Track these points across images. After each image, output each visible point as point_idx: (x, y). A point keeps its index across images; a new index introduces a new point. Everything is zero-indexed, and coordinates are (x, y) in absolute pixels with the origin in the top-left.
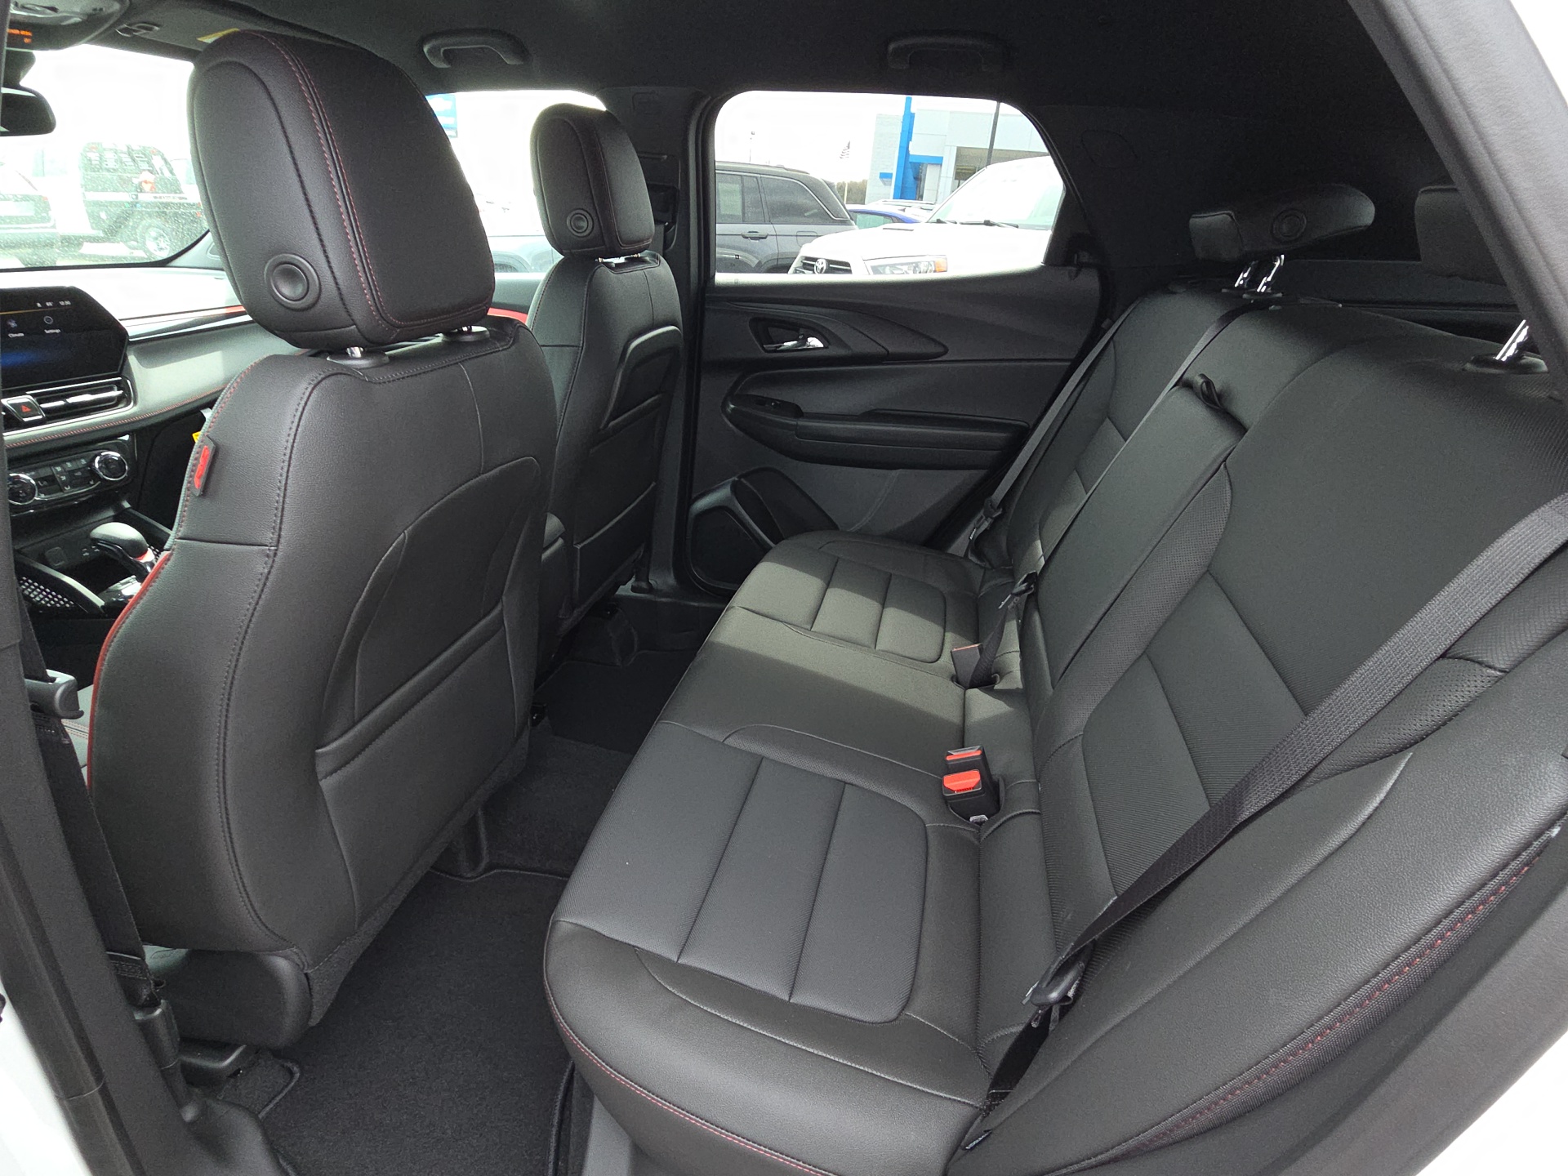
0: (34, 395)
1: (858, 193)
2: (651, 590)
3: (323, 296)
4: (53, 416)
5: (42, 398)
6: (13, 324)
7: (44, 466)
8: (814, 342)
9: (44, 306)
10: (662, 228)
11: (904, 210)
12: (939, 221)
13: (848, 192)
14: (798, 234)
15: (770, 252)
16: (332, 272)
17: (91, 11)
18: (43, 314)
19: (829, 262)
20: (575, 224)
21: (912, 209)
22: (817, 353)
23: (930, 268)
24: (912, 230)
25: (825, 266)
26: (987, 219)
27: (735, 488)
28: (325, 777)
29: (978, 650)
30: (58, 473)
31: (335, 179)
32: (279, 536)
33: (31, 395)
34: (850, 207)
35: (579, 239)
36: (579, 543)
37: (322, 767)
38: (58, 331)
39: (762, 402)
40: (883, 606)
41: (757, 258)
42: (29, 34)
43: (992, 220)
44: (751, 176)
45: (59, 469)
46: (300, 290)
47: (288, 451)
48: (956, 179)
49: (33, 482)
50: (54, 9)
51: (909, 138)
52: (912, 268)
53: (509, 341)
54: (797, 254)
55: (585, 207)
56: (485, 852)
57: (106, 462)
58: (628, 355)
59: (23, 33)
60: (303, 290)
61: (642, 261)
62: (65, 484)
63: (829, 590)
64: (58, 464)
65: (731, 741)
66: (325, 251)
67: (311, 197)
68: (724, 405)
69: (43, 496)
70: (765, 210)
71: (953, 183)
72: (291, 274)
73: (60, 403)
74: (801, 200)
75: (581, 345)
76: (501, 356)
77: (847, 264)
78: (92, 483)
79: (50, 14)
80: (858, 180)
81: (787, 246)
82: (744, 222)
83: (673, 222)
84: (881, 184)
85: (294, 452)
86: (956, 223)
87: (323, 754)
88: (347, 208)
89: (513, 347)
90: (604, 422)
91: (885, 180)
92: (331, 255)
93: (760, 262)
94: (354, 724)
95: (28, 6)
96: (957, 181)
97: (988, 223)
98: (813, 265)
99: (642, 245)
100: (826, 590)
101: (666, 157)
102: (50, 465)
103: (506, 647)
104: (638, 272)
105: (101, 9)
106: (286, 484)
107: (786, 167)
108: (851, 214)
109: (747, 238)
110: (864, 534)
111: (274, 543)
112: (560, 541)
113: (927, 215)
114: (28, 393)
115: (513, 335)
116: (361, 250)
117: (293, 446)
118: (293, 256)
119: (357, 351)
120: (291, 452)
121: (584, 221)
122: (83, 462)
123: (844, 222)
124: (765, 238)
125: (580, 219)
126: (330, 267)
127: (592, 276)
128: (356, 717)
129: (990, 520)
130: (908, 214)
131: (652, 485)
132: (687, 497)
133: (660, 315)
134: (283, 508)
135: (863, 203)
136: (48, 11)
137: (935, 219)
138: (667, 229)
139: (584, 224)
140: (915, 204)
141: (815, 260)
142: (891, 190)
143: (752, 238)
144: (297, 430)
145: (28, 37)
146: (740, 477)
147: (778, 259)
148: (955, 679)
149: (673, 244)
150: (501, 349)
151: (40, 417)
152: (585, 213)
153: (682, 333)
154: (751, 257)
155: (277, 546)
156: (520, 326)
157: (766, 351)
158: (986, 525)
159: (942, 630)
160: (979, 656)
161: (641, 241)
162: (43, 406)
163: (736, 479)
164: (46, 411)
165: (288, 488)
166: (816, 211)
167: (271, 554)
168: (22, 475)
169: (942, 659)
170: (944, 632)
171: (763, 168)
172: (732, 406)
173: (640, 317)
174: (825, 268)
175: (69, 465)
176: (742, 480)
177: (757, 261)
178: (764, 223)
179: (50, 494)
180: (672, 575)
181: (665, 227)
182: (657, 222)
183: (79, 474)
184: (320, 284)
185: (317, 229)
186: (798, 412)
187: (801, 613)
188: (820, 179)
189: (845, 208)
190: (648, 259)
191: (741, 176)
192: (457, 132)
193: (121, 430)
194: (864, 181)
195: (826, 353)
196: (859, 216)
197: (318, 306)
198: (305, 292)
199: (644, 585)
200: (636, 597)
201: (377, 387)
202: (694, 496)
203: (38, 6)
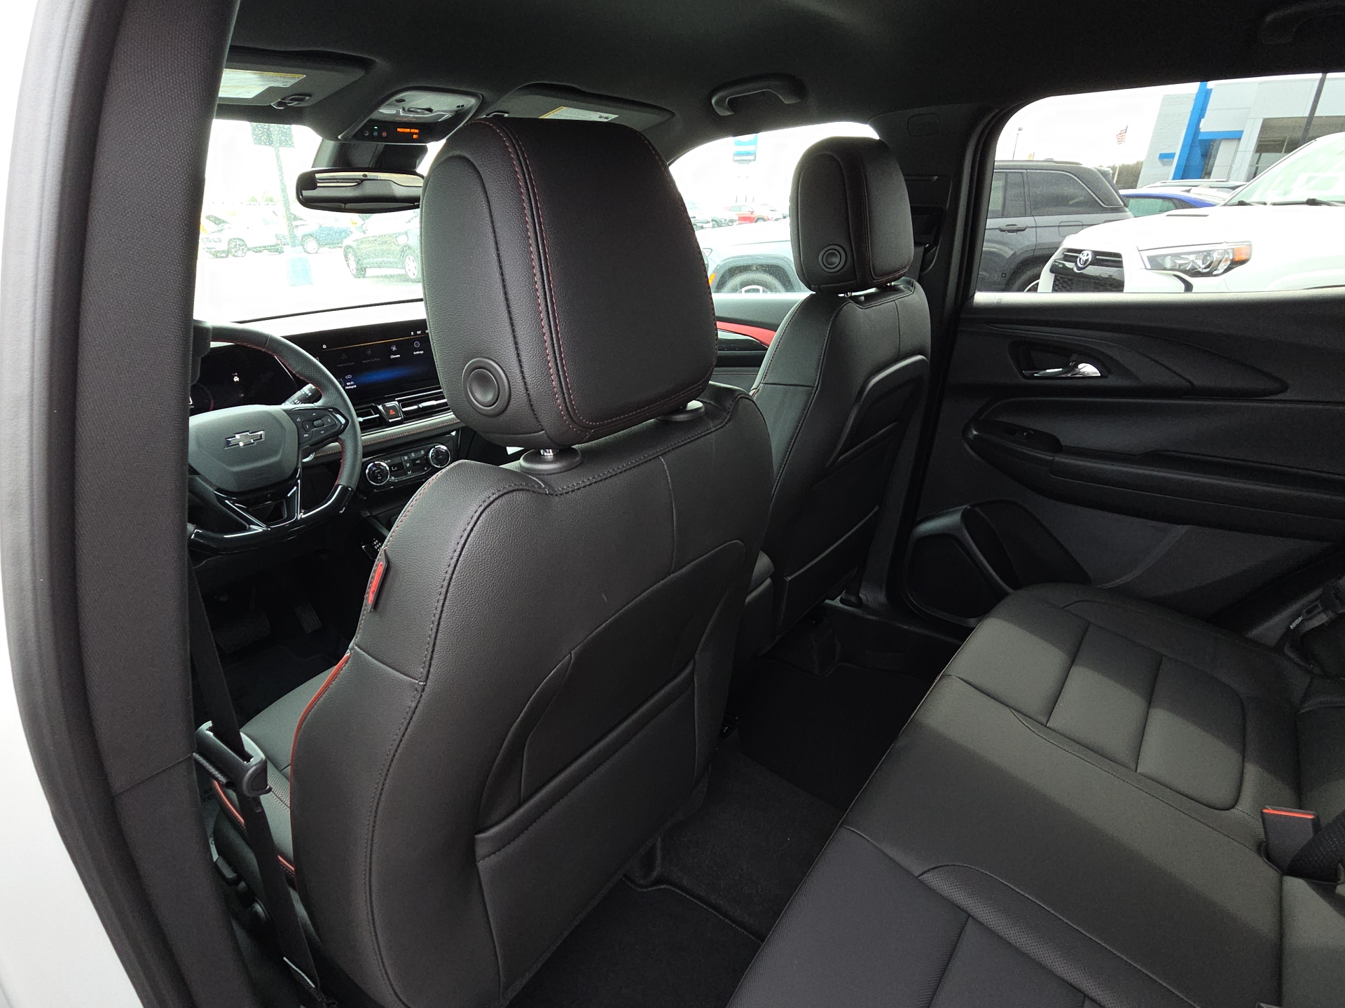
0: (399, 401)
1: (1130, 176)
2: (860, 604)
3: (512, 402)
4: (409, 417)
5: (405, 404)
6: (394, 348)
7: (396, 456)
8: (1088, 369)
9: (415, 334)
10: (921, 249)
11: (1189, 191)
12: (1241, 203)
13: (1118, 175)
14: (1061, 224)
15: (1027, 243)
16: (524, 378)
17: (456, 109)
18: (413, 340)
19: (1096, 253)
20: (827, 260)
21: (1199, 189)
22: (1092, 382)
23: (1226, 256)
24: (1206, 216)
25: (1090, 258)
26: (1311, 197)
27: (965, 516)
28: (484, 858)
29: (1310, 825)
30: (405, 461)
31: (538, 275)
32: (429, 671)
33: (397, 401)
34: (1122, 192)
35: (831, 274)
36: (790, 575)
37: (481, 850)
38: (422, 352)
39: (1011, 430)
40: (1150, 704)
41: (1012, 249)
42: (417, 131)
43: (1319, 198)
44: (1014, 172)
45: (406, 458)
46: (490, 397)
47: (446, 583)
48: (1257, 152)
49: (388, 468)
50: (430, 110)
51: (1202, 116)
52: (1202, 257)
53: (725, 418)
54: (1060, 243)
55: (842, 244)
56: (658, 862)
57: (438, 452)
58: (865, 393)
59: (412, 131)
60: (494, 396)
61: (895, 290)
62: (408, 469)
63: (1074, 669)
64: (405, 455)
65: (931, 879)
66: (518, 355)
67: (511, 297)
68: (966, 430)
69: (393, 478)
70: (1028, 203)
71: (1253, 156)
72: (483, 377)
73: (415, 407)
74: (1068, 190)
75: (816, 386)
76: (713, 438)
77: (1119, 255)
78: (426, 469)
79: (427, 114)
80: (1130, 161)
81: (1046, 237)
82: (1003, 216)
83: (935, 244)
84: (1160, 164)
85: (452, 584)
86: (1265, 204)
87: (483, 840)
88: (547, 306)
89: (731, 422)
90: (834, 455)
91: (1165, 160)
92: (524, 359)
93: (1015, 253)
94: (520, 806)
95: (413, 109)
96: (1258, 154)
97: (1312, 202)
98: (1077, 257)
99: (897, 275)
100: (1070, 668)
101: (936, 177)
102: (401, 455)
103: (694, 703)
104: (888, 304)
105: (463, 106)
106: (440, 618)
107: (1056, 160)
108: (1124, 199)
109: (1004, 231)
110: (1124, 593)
111: (423, 679)
112: (768, 581)
113: (1227, 196)
114: (397, 399)
115: (730, 410)
116: (557, 351)
117: (451, 579)
118: (488, 361)
119: (549, 454)
120: (449, 584)
121: (836, 256)
122: (423, 452)
123: (1117, 210)
124: (1024, 230)
125: (833, 254)
126: (522, 372)
127: (838, 314)
128: (522, 800)
129: (1331, 615)
130: (1195, 194)
131: (875, 510)
132: (912, 517)
133: (908, 342)
134: (434, 644)
135: (1134, 187)
136: (426, 112)
137: (1236, 200)
138: (926, 251)
139: (836, 260)
140: (1204, 182)
141: (1080, 251)
142: (1172, 170)
143: (1009, 231)
144: (458, 560)
145: (416, 134)
146: (974, 506)
147: (1035, 250)
148: (1265, 850)
149: (932, 265)
150: (714, 430)
151: (400, 419)
152: (837, 248)
153: (928, 362)
154: (1006, 249)
155: (426, 681)
156: (742, 397)
157: (1025, 377)
158: (1321, 619)
159: (1240, 759)
160: (1312, 835)
161: (898, 270)
162: (404, 410)
163: (969, 507)
164: (405, 413)
165: (442, 623)
166: (1082, 198)
167: (420, 689)
168: (382, 463)
169: (1239, 807)
170: (1243, 761)
171: (1026, 163)
172: (975, 433)
173: (884, 352)
174: (1090, 260)
175: (413, 455)
176: (977, 509)
177: (1012, 252)
178: (1025, 215)
179: (398, 477)
180: (884, 593)
181: (925, 249)
182: (917, 244)
183: (418, 462)
184: (510, 387)
185: (513, 331)
186: (1055, 445)
187: (1034, 701)
188: (1093, 169)
189: (1117, 193)
190: (901, 286)
191: (1006, 173)
192: (755, 157)
193: (452, 428)
194: (1138, 163)
195: (1102, 382)
196: (1132, 201)
197: (508, 412)
198: (496, 396)
199: (853, 599)
200: (842, 608)
201: (557, 499)
202: (918, 519)
203: (420, 109)
